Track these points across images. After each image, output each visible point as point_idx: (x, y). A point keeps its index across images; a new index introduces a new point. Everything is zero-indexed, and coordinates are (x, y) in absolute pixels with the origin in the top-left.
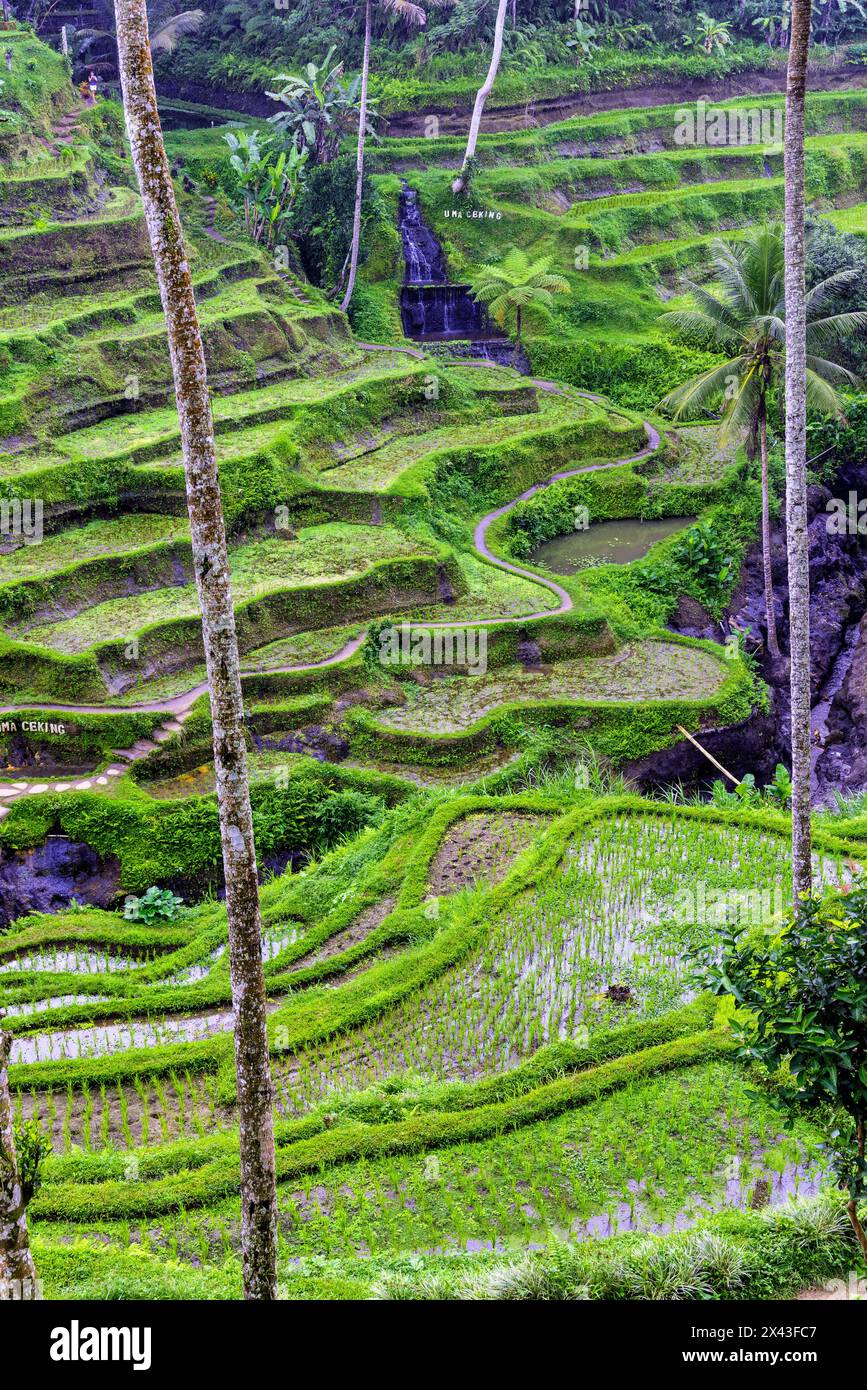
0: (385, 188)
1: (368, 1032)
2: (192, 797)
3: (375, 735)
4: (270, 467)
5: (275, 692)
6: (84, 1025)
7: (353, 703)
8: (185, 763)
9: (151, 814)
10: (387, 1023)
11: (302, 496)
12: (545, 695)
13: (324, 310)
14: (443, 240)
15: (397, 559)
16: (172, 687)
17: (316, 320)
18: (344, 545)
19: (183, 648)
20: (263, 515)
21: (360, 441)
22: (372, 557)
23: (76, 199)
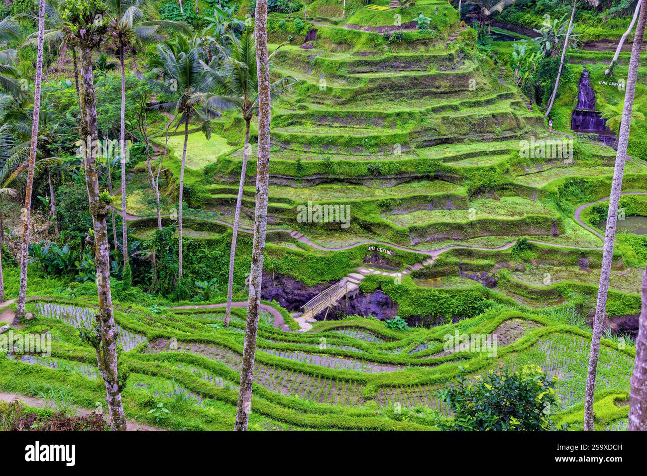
0: (576, 70)
2: (430, 289)
3: (508, 281)
4: (495, 171)
5: (473, 256)
6: (340, 357)
7: (503, 267)
8: (432, 275)
9: (413, 290)
11: (506, 185)
12: (585, 281)
13: (538, 114)
14: (596, 92)
15: (537, 215)
16: (434, 246)
17: (531, 118)
18: (518, 206)
19: (443, 233)
20: (488, 189)
21: (537, 167)
22: (527, 212)
23: (448, 63)
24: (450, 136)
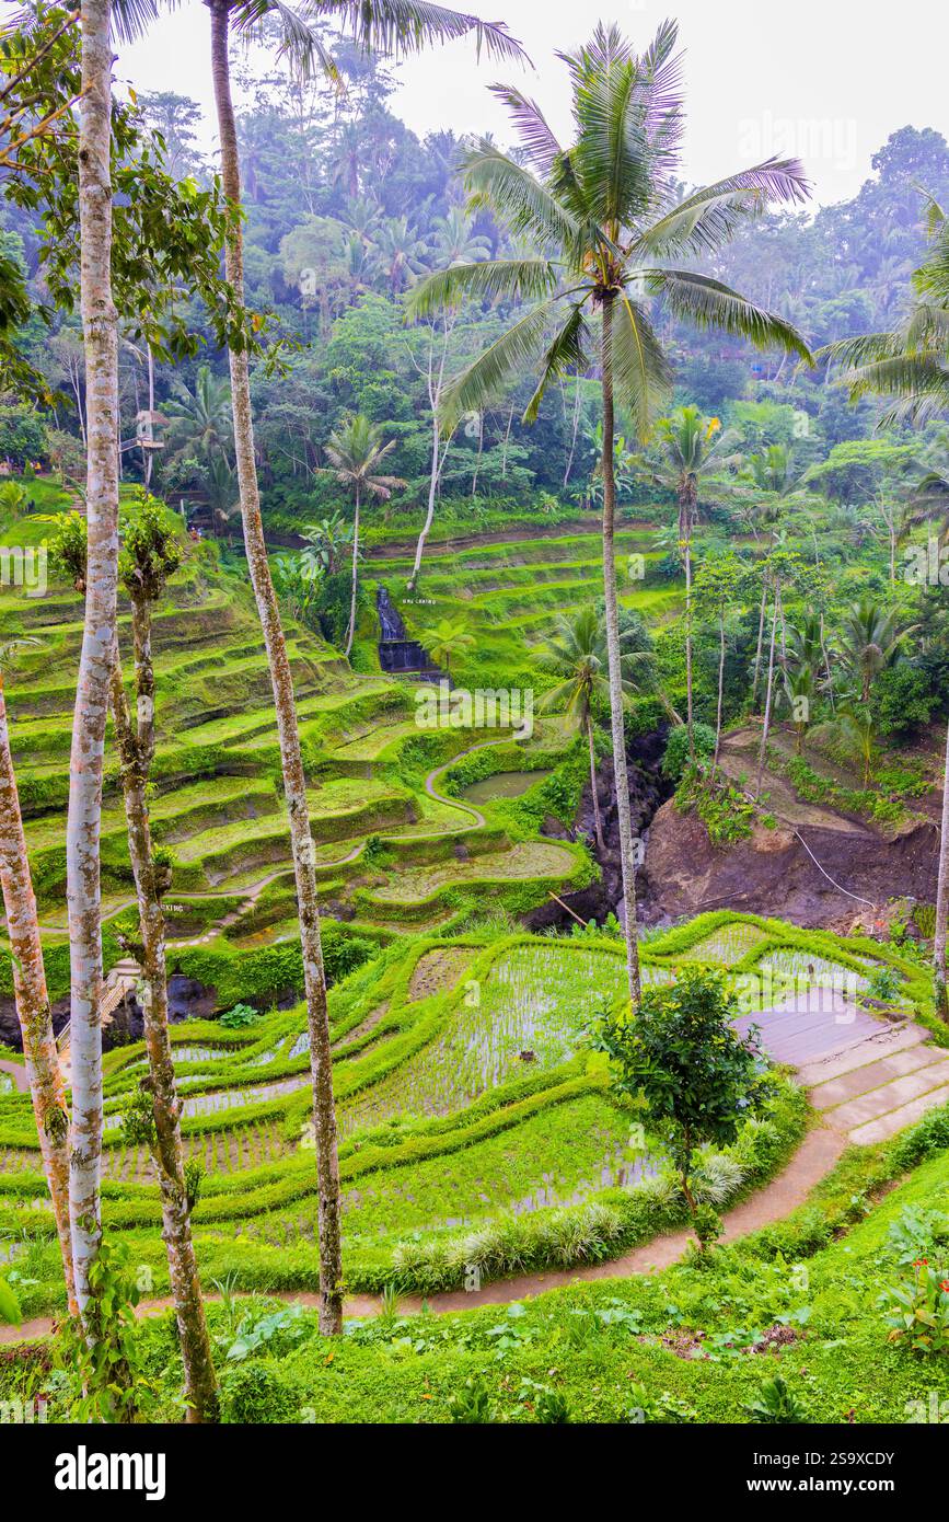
0: (369, 588)
1: (377, 1088)
2: (261, 948)
3: (371, 904)
7: (358, 886)
8: (257, 926)
9: (236, 958)
10: (388, 1082)
11: (325, 764)
12: (471, 876)
13: (336, 656)
14: (403, 616)
15: (382, 799)
16: (249, 880)
17: (330, 662)
18: (350, 792)
19: (255, 856)
21: (358, 730)
22: (367, 798)
23: (189, 596)
24: (223, 706)
